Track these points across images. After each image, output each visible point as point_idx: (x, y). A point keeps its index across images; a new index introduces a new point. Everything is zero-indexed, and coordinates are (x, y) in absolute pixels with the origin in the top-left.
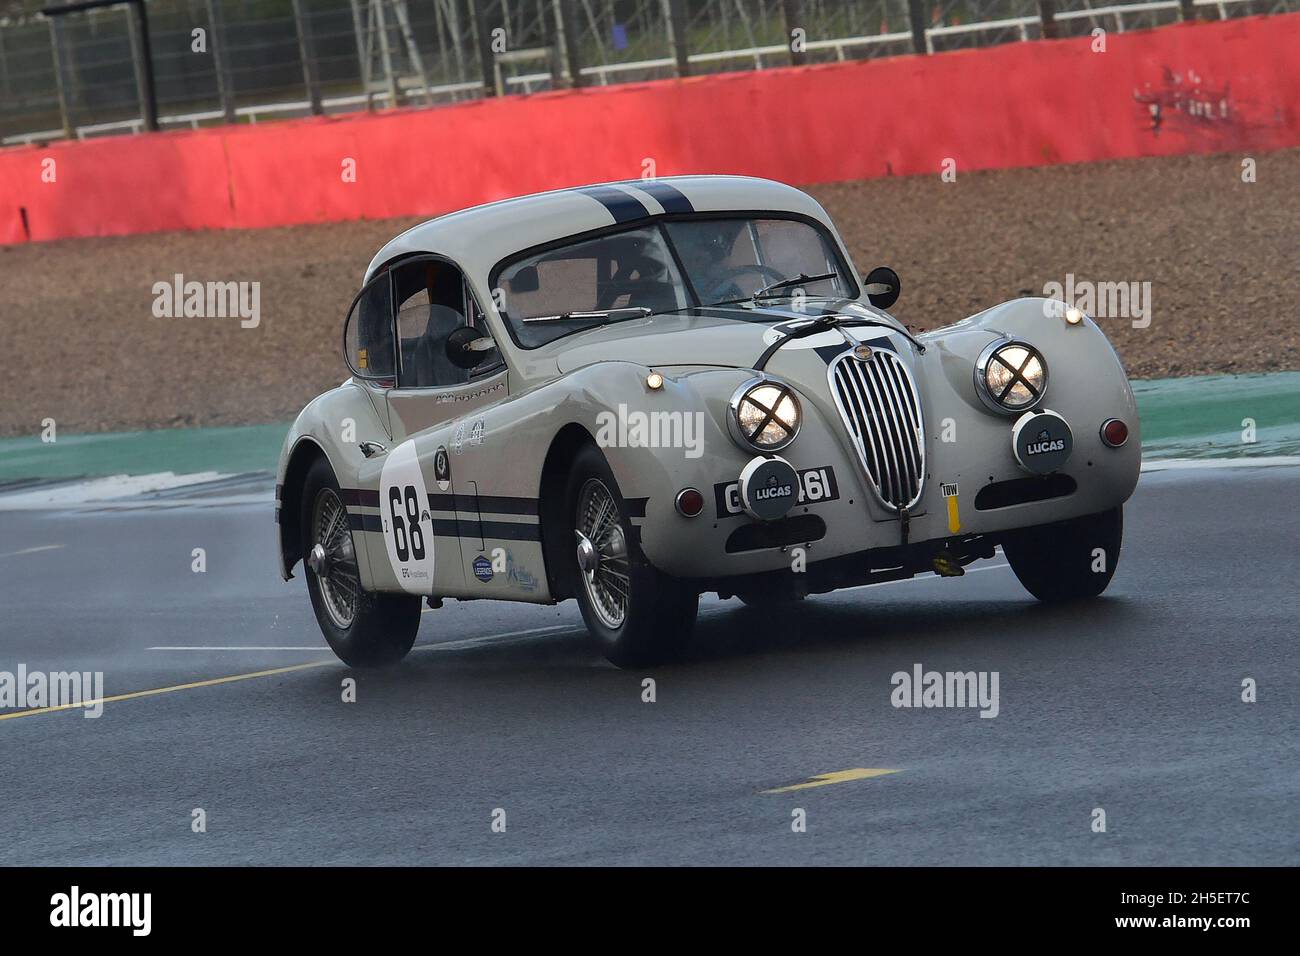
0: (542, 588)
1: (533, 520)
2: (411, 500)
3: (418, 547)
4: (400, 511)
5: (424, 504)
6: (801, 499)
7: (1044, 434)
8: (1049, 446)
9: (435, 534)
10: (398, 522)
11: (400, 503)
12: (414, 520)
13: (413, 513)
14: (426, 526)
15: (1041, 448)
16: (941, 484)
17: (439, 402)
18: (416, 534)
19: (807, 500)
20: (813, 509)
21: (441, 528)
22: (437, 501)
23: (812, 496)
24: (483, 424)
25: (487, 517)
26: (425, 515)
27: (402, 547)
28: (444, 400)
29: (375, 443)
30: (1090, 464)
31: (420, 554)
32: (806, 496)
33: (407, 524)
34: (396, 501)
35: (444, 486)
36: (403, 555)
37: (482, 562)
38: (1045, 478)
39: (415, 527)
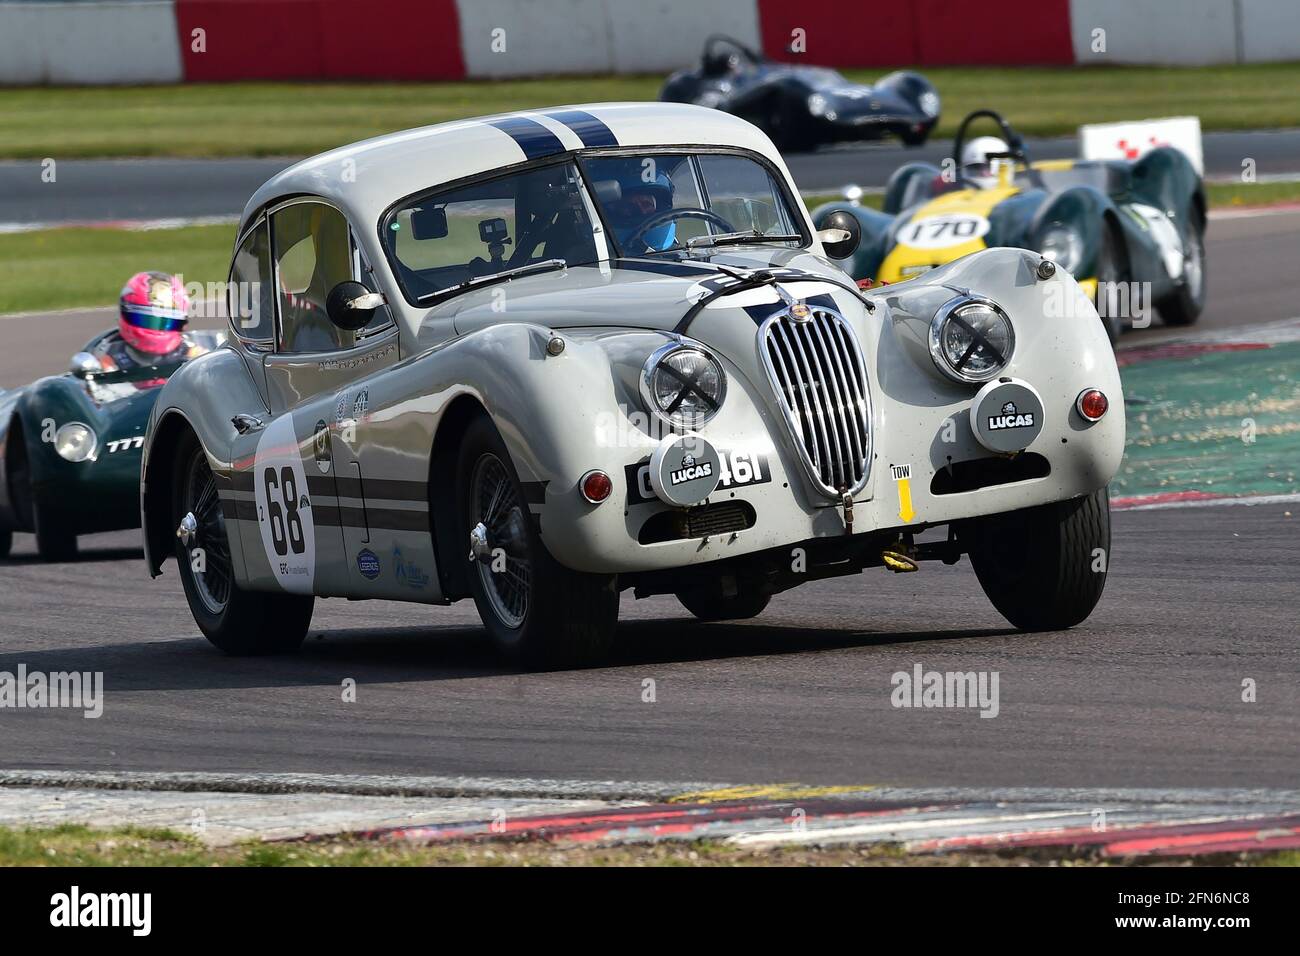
0: (434, 585)
1: (423, 507)
2: (288, 484)
3: (297, 538)
4: (277, 495)
5: (303, 489)
6: (727, 482)
7: (1010, 407)
8: (1015, 421)
9: (315, 524)
10: (274, 509)
11: (276, 486)
12: (292, 506)
13: (290, 498)
14: (305, 514)
15: (1005, 422)
16: (892, 465)
17: (321, 369)
18: (294, 523)
19: (734, 484)
20: (741, 494)
21: (321, 516)
22: (316, 484)
23: (740, 479)
24: (366, 395)
25: (372, 504)
26: (304, 500)
27: (279, 538)
28: (328, 367)
29: (249, 419)
30: (1064, 441)
31: (299, 547)
32: (732, 479)
33: (285, 511)
34: (271, 485)
35: (324, 467)
36: (281, 548)
37: (365, 555)
38: (1012, 458)
39: (293, 515)
